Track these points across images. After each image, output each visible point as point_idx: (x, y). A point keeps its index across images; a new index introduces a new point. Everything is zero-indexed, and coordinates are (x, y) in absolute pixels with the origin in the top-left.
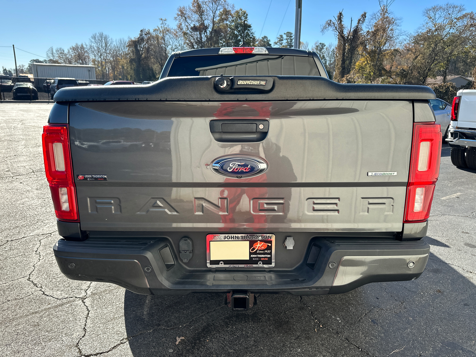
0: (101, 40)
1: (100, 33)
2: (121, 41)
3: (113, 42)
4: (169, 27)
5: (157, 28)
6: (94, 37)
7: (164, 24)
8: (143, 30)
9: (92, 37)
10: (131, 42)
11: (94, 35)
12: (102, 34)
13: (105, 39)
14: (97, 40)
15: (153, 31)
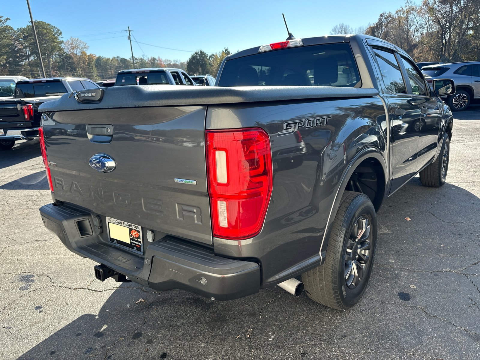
0: (341, 31)
1: (341, 25)
2: (360, 30)
3: (352, 32)
4: (415, 4)
5: (401, 9)
6: (335, 30)
7: (409, 3)
8: (383, 14)
9: (333, 30)
10: (369, 29)
11: (335, 28)
12: (343, 25)
13: (345, 30)
14: (338, 32)
15: (395, 12)
